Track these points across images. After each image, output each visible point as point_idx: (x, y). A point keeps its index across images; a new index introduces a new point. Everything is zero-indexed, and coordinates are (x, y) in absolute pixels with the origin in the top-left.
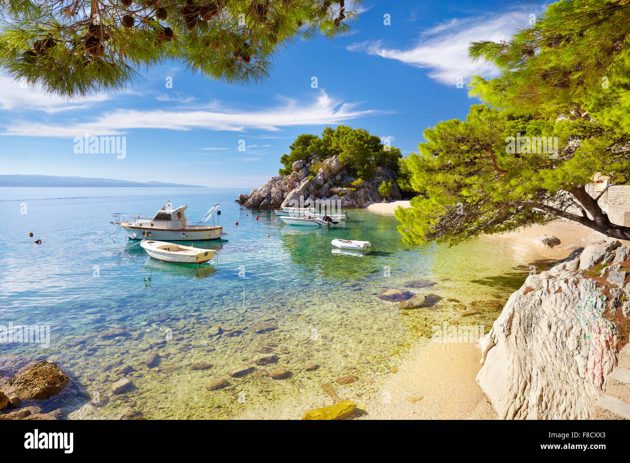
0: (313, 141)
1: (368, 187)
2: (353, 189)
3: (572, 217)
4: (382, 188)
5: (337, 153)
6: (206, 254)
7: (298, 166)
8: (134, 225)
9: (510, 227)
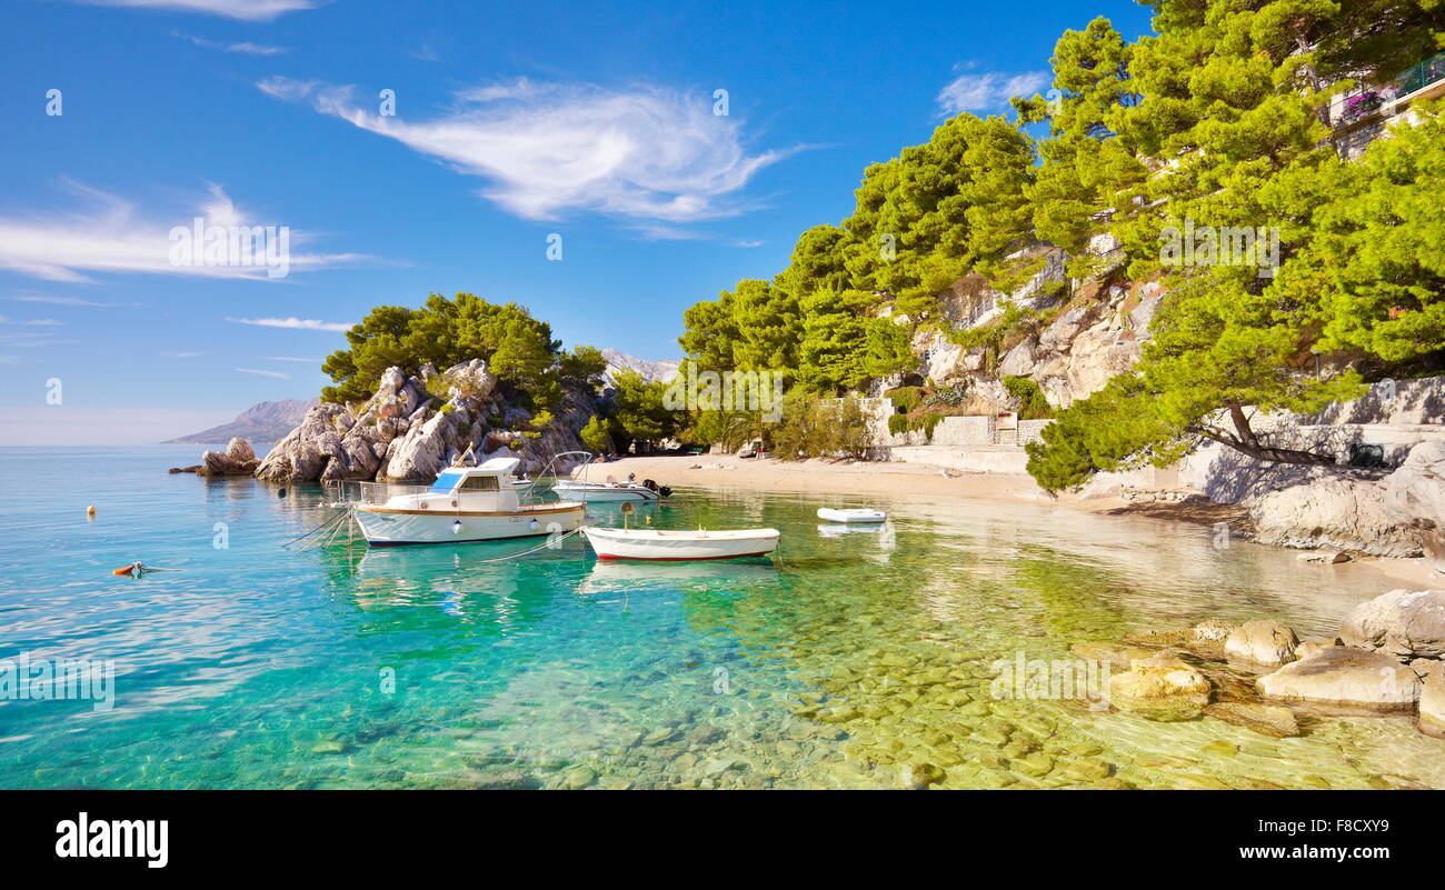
0: (416, 324)
1: (558, 430)
2: (535, 435)
4: (591, 432)
5: (480, 355)
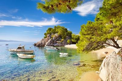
0: (52, 29)
1: (65, 41)
2: (61, 42)
3: (112, 46)
4: (68, 41)
5: (58, 32)
6: (33, 56)
7: (49, 36)
8: (12, 50)
9: (98, 49)
